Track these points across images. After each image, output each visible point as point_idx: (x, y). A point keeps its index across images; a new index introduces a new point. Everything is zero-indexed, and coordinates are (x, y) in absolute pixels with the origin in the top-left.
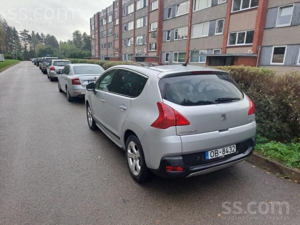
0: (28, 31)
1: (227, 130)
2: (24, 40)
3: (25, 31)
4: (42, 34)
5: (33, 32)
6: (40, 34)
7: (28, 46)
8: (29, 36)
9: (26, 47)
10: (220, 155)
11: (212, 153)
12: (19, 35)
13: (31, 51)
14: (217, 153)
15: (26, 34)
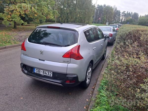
0: (125, 12)
1: (44, 61)
2: (122, 16)
3: (124, 11)
4: (132, 13)
5: (128, 12)
6: (131, 13)
7: (123, 19)
8: (125, 14)
9: (122, 19)
10: (41, 73)
11: (37, 70)
12: (121, 14)
13: (124, 21)
14: (40, 71)
15: (124, 13)
